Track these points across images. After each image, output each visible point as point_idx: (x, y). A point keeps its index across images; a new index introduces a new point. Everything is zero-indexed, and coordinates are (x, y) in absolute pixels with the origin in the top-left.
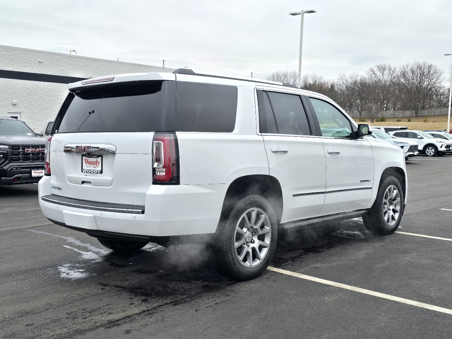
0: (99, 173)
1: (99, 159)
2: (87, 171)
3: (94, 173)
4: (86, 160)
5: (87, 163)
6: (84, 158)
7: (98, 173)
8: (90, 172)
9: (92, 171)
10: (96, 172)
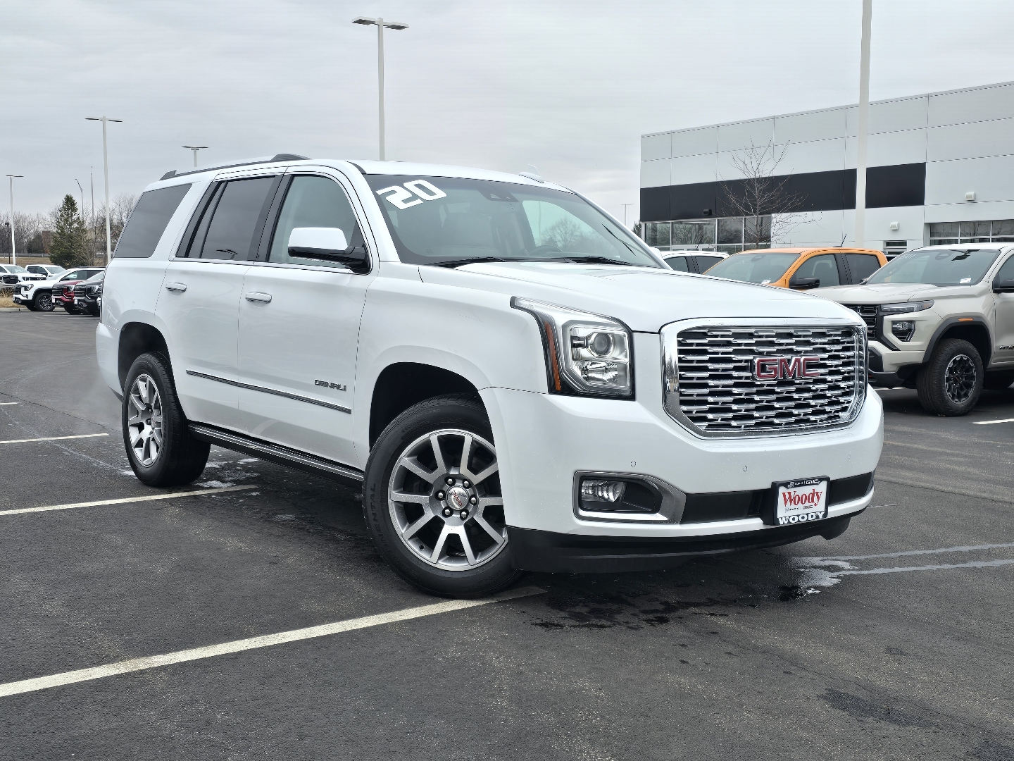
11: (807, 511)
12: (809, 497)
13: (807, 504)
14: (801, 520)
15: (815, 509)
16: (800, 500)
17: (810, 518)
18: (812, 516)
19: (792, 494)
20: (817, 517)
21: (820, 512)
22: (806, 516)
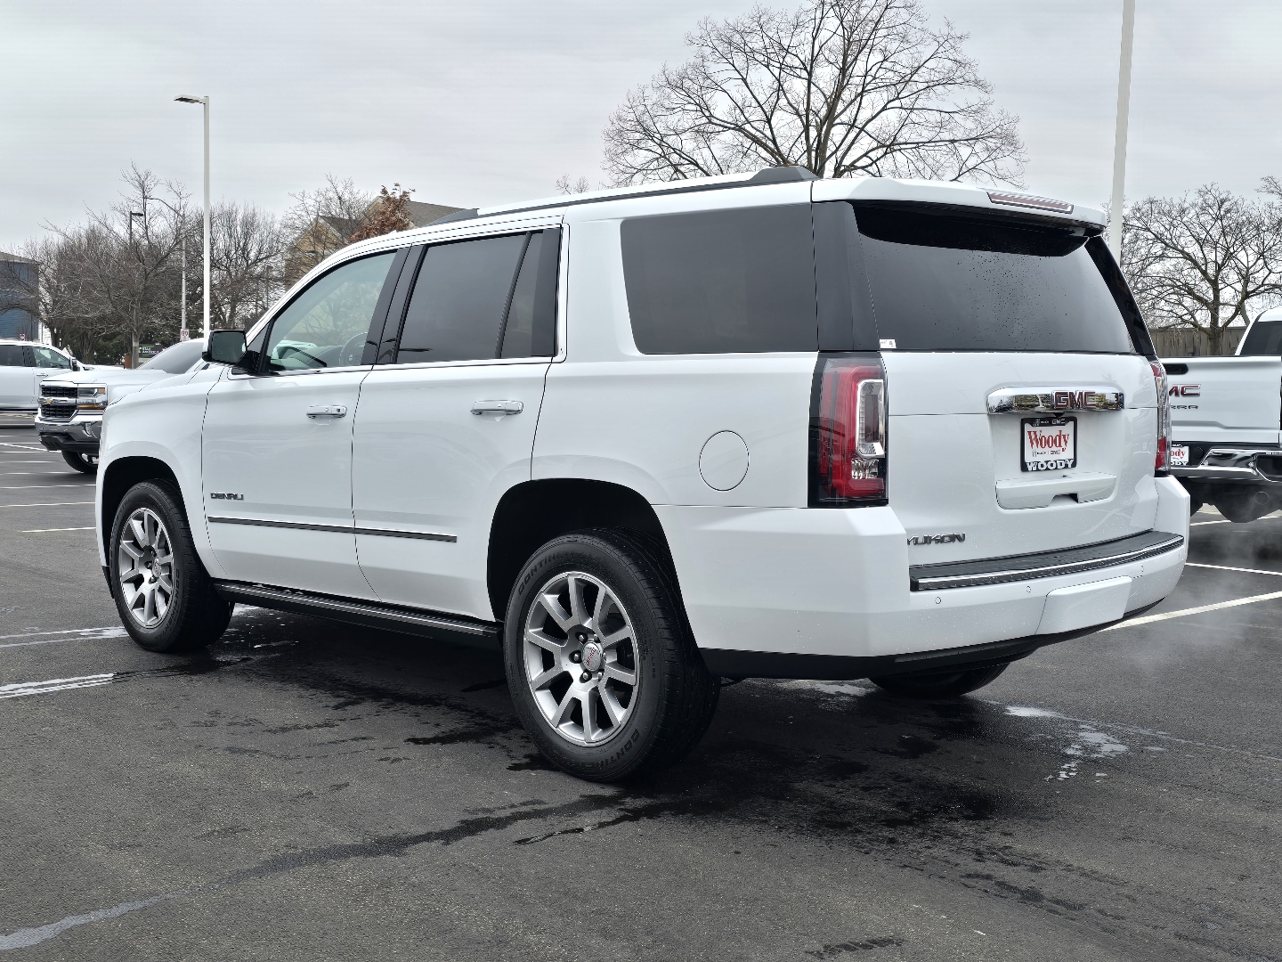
0: (1070, 466)
1: (1068, 429)
2: (1040, 467)
3: (1056, 468)
4: (1032, 433)
5: (1034, 442)
6: (1028, 427)
7: (1066, 466)
8: (1047, 469)
9: (1052, 465)
10: (1063, 466)
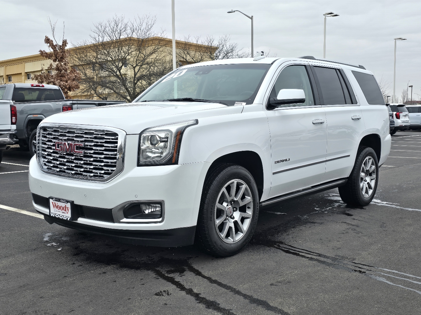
11: (63, 214)
12: (64, 208)
13: (63, 211)
14: (60, 217)
15: (66, 215)
16: (60, 208)
17: (64, 218)
18: (65, 218)
19: (56, 204)
20: (67, 219)
21: (69, 217)
22: (62, 217)
